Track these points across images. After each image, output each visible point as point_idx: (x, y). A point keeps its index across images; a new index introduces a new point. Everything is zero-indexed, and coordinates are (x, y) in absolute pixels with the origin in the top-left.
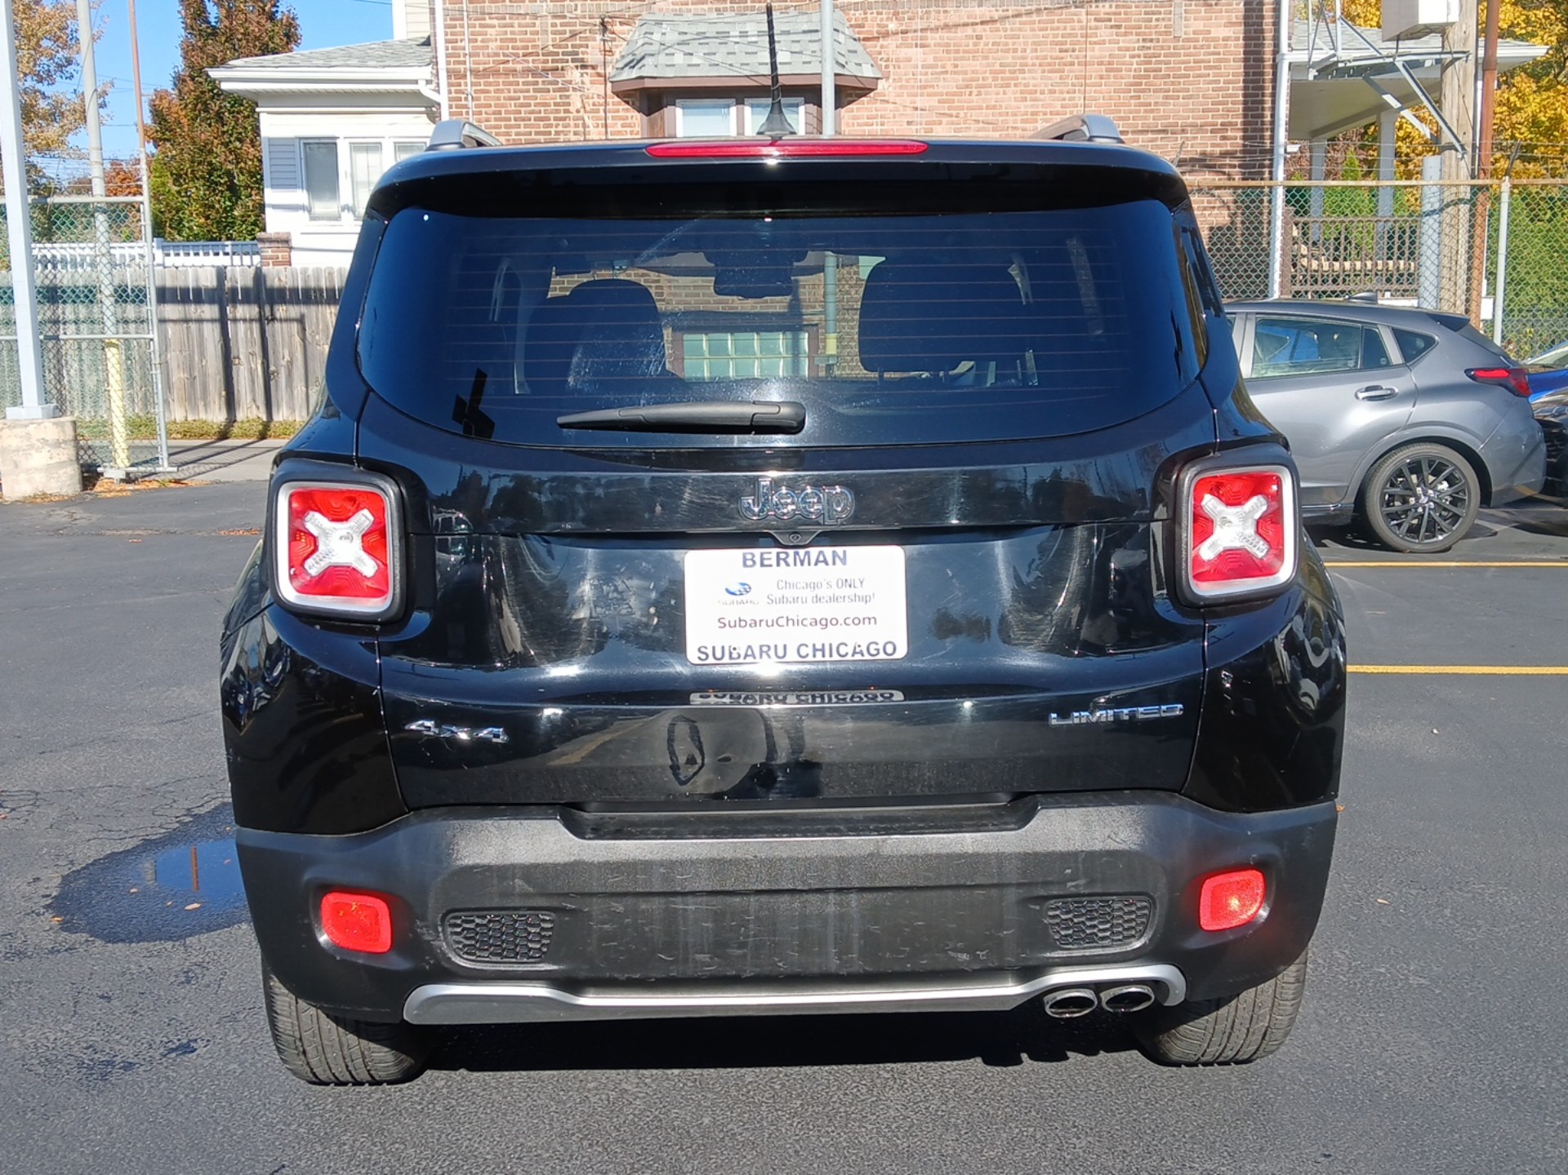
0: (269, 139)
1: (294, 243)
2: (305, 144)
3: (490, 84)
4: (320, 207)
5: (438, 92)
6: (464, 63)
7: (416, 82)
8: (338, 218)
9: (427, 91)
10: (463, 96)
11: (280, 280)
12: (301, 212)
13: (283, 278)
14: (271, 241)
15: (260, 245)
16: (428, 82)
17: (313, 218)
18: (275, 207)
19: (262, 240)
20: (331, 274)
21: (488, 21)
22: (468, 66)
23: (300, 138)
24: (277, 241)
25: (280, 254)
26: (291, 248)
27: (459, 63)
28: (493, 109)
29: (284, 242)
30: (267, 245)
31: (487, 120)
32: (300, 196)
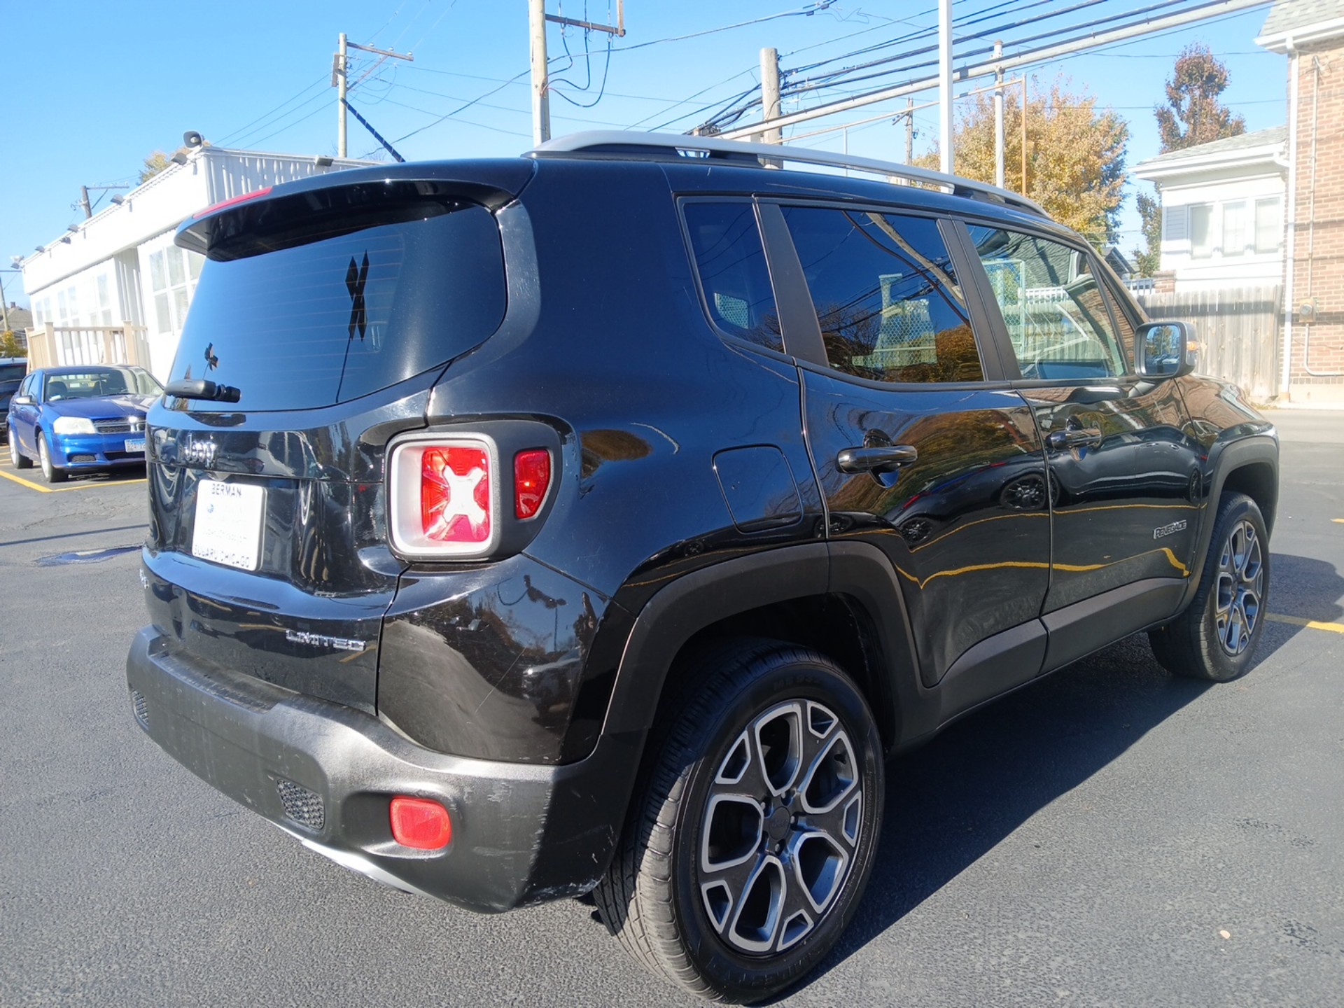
0: (1167, 208)
1: (1178, 276)
2: (1192, 209)
3: (1331, 148)
4: (1198, 250)
5: (1288, 159)
6: (1311, 135)
7: (1271, 155)
8: (1209, 257)
9: (1280, 161)
10: (1308, 160)
11: (1161, 302)
12: (1185, 255)
13: (1163, 301)
14: (1161, 276)
15: (1154, 280)
16: (1281, 154)
17: (1193, 258)
18: (1167, 253)
19: (1156, 276)
20: (1196, 296)
21: (1334, 101)
22: (1314, 137)
23: (1189, 205)
24: (1166, 276)
25: (1167, 285)
26: (1176, 280)
27: (1307, 136)
28: (1332, 166)
29: (1171, 276)
30: (1159, 279)
31: (1326, 175)
32: (1185, 244)
